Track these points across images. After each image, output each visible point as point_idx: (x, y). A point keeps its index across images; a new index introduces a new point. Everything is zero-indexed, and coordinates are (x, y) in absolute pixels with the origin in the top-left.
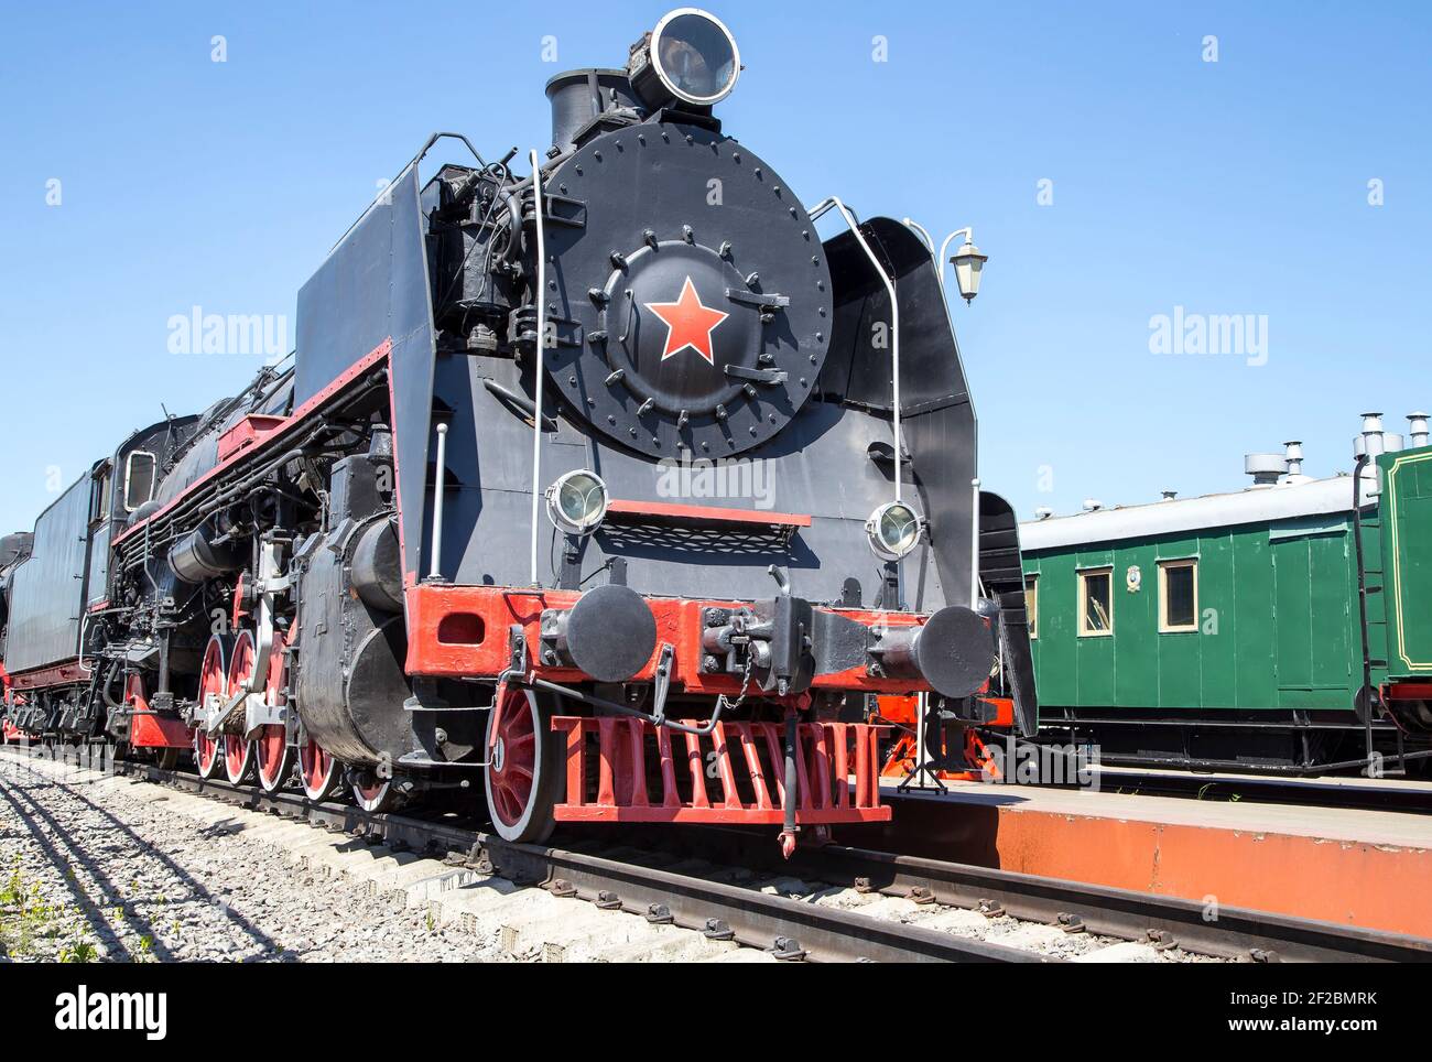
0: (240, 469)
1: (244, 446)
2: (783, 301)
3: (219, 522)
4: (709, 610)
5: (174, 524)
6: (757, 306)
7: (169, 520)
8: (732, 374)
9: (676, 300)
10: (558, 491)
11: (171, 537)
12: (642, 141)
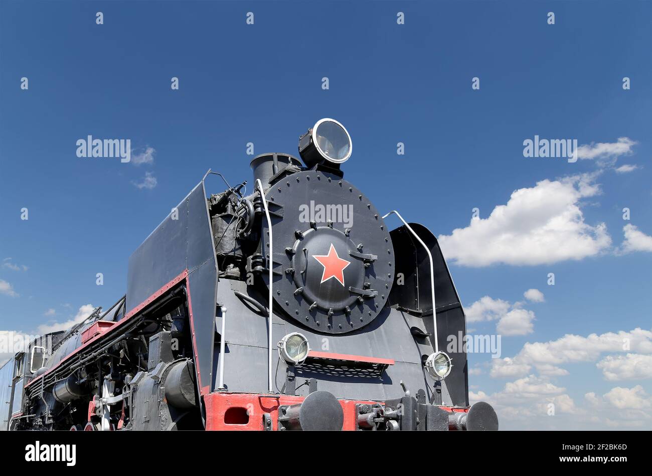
0: (93, 347)
1: (95, 336)
2: (374, 257)
3: (80, 374)
4: (360, 405)
5: (56, 376)
6: (362, 259)
7: (54, 374)
8: (353, 291)
9: (327, 255)
10: (285, 344)
11: (55, 381)
12: (308, 178)
